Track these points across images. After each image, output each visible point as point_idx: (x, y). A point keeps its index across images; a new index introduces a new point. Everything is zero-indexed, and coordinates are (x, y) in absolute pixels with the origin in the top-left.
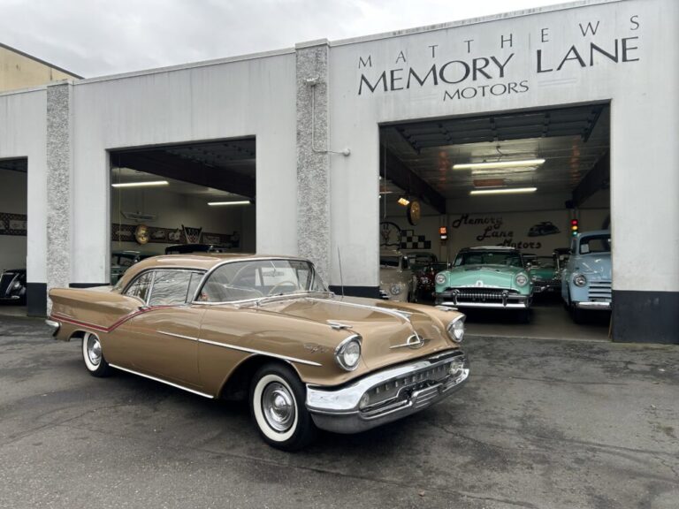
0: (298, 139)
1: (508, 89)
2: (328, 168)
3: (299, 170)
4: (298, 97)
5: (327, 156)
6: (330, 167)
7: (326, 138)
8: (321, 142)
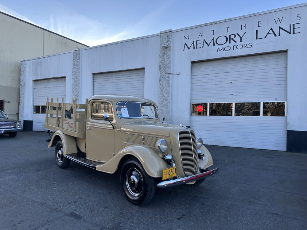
0: (160, 69)
1: (243, 46)
3: (160, 80)
4: (160, 52)
5: (171, 75)
6: (172, 79)
7: (170, 68)
8: (168, 70)
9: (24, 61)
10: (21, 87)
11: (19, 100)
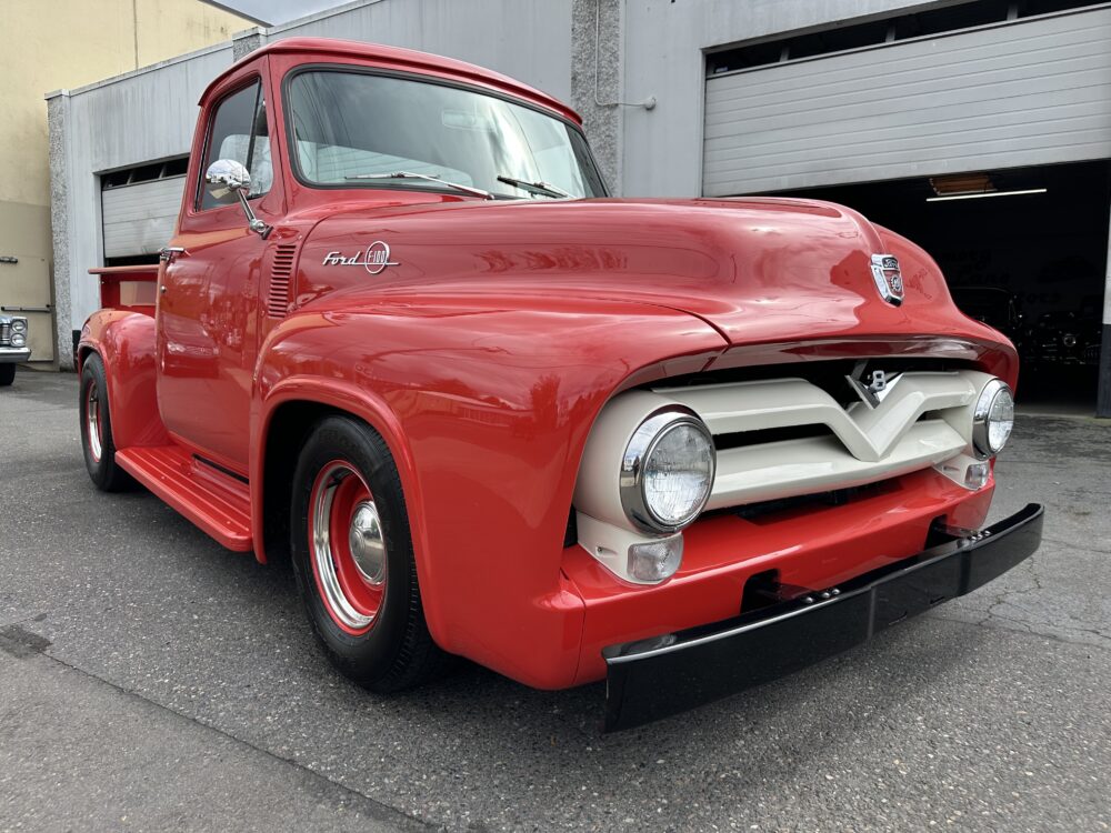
0: (574, 87)
2: (619, 132)
4: (574, 16)
5: (617, 113)
6: (624, 130)
7: (617, 82)
8: (608, 88)
9: (57, 100)
10: (54, 202)
11: (52, 252)
